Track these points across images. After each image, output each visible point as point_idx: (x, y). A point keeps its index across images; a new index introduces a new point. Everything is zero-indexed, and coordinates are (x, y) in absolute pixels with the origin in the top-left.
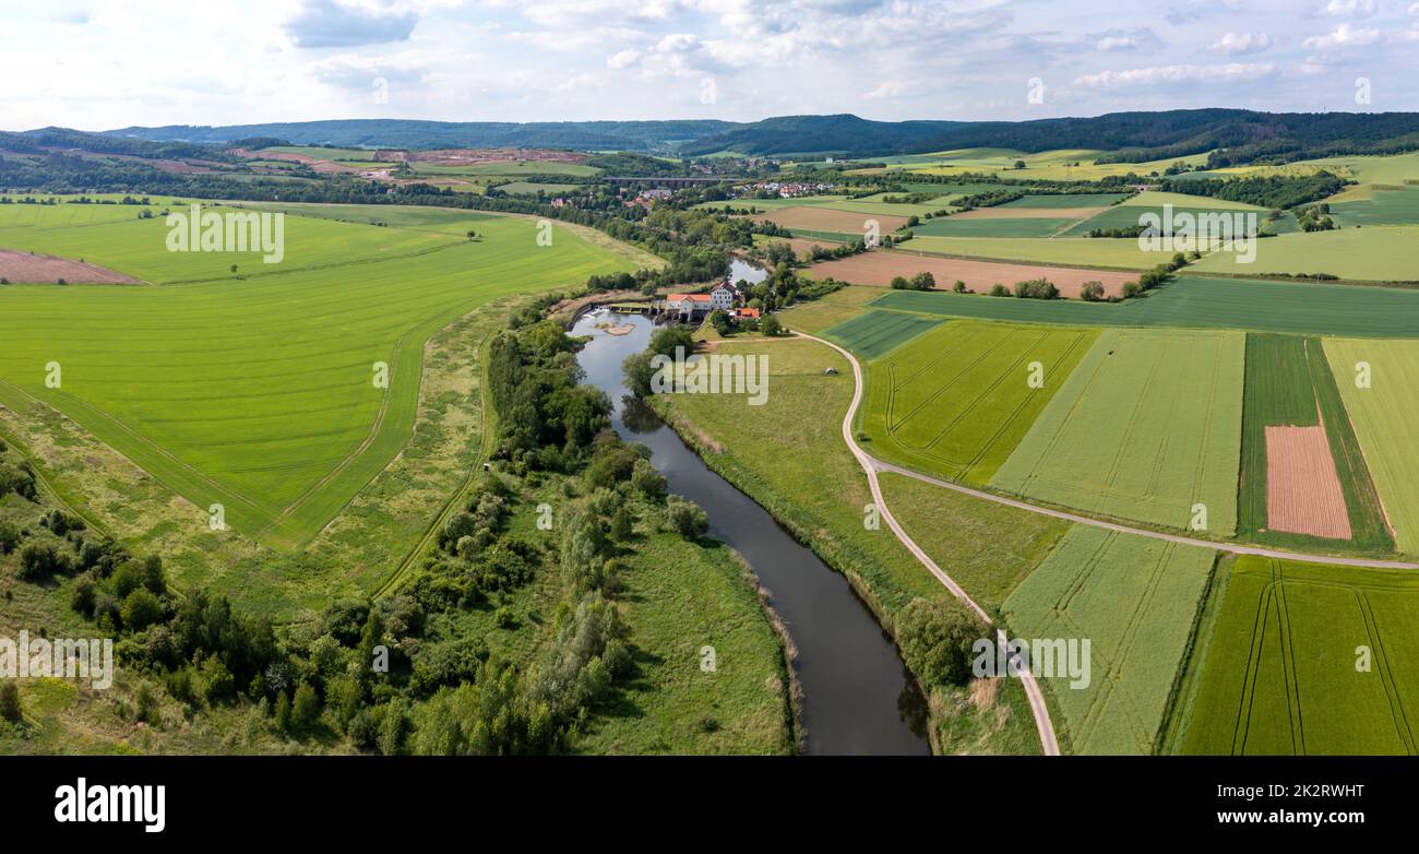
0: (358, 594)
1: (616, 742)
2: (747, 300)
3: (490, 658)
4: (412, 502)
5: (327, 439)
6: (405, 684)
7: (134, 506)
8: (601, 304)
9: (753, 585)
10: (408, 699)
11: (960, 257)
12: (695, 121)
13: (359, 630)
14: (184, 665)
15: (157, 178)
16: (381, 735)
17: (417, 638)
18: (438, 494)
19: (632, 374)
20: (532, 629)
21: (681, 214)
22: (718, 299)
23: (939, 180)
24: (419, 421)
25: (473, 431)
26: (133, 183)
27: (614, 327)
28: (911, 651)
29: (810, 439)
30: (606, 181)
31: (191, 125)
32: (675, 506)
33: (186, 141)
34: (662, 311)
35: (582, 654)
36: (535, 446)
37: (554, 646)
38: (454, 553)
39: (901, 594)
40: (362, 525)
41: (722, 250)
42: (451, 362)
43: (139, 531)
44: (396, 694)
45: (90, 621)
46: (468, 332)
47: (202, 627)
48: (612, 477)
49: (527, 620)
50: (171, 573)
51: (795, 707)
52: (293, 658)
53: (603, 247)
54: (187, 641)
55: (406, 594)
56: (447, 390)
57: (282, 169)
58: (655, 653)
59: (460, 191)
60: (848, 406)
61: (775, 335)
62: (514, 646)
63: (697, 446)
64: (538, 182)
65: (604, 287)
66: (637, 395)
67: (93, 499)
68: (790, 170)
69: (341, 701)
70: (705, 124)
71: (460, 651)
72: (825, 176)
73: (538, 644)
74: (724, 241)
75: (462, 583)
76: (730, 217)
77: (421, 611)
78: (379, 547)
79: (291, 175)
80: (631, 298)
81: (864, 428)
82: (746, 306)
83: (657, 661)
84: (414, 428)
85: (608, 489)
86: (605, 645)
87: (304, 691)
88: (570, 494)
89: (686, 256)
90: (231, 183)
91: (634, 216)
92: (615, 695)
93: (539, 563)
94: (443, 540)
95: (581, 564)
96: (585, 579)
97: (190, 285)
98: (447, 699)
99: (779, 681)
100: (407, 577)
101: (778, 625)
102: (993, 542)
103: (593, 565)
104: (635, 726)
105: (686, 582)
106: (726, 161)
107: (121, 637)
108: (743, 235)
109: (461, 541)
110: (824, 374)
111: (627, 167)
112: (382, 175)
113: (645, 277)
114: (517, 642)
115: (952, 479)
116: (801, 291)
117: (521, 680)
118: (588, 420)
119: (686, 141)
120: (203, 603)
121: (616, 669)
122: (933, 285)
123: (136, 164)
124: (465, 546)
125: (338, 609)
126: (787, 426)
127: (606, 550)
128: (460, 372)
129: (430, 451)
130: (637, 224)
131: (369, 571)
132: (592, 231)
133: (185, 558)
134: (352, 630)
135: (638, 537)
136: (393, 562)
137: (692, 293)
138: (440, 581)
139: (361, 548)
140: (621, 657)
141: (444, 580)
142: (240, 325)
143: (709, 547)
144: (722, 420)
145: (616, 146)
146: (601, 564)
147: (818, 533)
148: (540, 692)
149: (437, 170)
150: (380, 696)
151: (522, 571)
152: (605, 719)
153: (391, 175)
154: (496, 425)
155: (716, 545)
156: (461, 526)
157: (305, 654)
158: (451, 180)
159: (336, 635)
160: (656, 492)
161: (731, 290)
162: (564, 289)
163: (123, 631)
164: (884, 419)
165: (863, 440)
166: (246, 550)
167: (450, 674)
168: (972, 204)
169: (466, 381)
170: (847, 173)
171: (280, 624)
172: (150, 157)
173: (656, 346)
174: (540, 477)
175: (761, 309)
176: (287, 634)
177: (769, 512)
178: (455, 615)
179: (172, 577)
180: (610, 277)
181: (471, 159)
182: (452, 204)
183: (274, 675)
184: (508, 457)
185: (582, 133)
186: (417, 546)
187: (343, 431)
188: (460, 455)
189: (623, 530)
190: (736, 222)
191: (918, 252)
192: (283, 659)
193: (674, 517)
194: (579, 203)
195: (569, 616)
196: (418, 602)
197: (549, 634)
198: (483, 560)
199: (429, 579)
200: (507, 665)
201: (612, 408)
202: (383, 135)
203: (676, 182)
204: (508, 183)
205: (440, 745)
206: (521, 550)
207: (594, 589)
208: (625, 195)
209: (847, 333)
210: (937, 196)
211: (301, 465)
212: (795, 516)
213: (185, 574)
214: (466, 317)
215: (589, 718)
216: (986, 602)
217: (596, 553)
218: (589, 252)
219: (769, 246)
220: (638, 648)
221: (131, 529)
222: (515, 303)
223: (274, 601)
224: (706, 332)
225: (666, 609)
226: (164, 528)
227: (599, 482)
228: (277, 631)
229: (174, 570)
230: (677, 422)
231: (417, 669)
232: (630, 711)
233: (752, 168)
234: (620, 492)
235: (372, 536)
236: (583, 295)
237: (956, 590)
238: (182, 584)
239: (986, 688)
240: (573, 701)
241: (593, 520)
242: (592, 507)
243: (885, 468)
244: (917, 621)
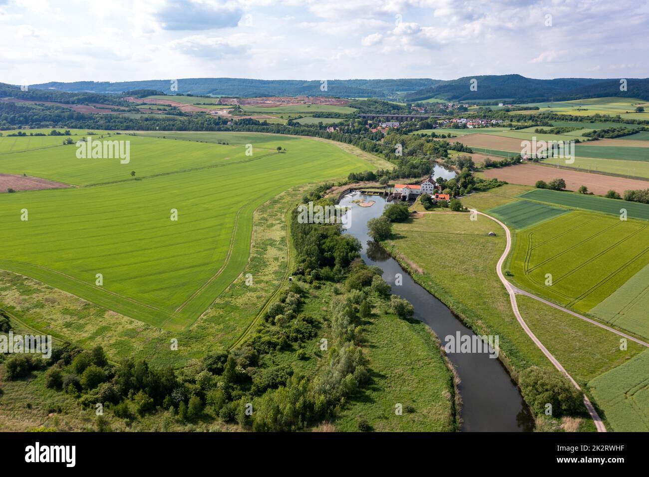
0: (221, 348)
1: (360, 414)
2: (443, 190)
3: (294, 374)
4: (249, 299)
5: (198, 269)
6: (249, 389)
7: (81, 322)
8: (356, 189)
9: (437, 345)
10: (250, 396)
11: (586, 171)
12: (416, 79)
13: (222, 366)
14: (123, 400)
15: (74, 117)
16: (237, 414)
17: (255, 367)
18: (264, 294)
19: (373, 229)
20: (316, 360)
21: (404, 137)
22: (425, 188)
23: (576, 119)
24: (251, 255)
25: (282, 260)
26: (57, 120)
27: (363, 202)
28: (527, 393)
29: (476, 271)
30: (360, 116)
31: (95, 81)
32: (395, 301)
33: (93, 92)
34: (391, 194)
35: (343, 372)
36: (317, 267)
37: (328, 368)
38: (273, 324)
39: (525, 362)
40: (221, 313)
41: (429, 159)
42: (269, 222)
43: (86, 335)
44: (245, 395)
45: (61, 391)
46: (279, 205)
47: (132, 378)
48: (361, 284)
49: (313, 356)
50: (110, 354)
51: (457, 407)
52: (187, 384)
53: (357, 156)
54: (124, 387)
55: (248, 346)
56: (267, 238)
57: (160, 110)
58: (382, 373)
59: (272, 123)
60: (501, 255)
61: (458, 210)
62: (307, 368)
63: (409, 270)
64: (319, 117)
65: (358, 180)
66: (376, 241)
67: (53, 323)
68: (475, 110)
69: (215, 401)
70: (421, 81)
71: (278, 372)
72: (496, 115)
73: (319, 367)
74: (430, 154)
75: (278, 338)
76: (435, 139)
77: (256, 354)
78: (232, 323)
79: (167, 114)
80: (373, 186)
81: (510, 268)
82: (442, 193)
83: (383, 377)
84: (249, 259)
85: (358, 291)
86: (355, 368)
87: (194, 400)
88: (337, 292)
89: (407, 162)
90: (126, 119)
91: (376, 138)
92: (360, 392)
93: (320, 328)
94: (267, 318)
95: (342, 328)
96: (345, 336)
97: (104, 186)
98: (272, 395)
99: (449, 394)
100: (248, 337)
101: (450, 366)
102: (587, 346)
103: (349, 329)
104: (370, 407)
105: (400, 339)
106: (434, 104)
107: (82, 394)
108: (443, 150)
109: (277, 317)
110: (487, 235)
111: (372, 108)
112: (224, 113)
113: (381, 174)
114: (308, 366)
115: (564, 305)
116: (477, 185)
117: (310, 384)
118: (347, 253)
119: (410, 92)
120: (131, 366)
121: (360, 380)
122: (565, 187)
123: (57, 108)
124: (279, 320)
125: (211, 357)
126: (463, 262)
127: (356, 322)
128: (274, 228)
129: (259, 271)
130: (377, 143)
131: (227, 336)
132: (351, 146)
133: (118, 344)
134: (219, 366)
135: (374, 316)
136: (240, 330)
137: (409, 184)
138: (266, 338)
139: (222, 325)
140: (363, 374)
141: (268, 337)
142: (139, 208)
143: (414, 323)
144: (424, 256)
145: (366, 95)
146: (353, 328)
147: (477, 323)
148: (320, 390)
149: (258, 110)
150: (236, 396)
151: (310, 332)
152: (354, 403)
153: (229, 113)
154: (296, 256)
155: (418, 322)
156: (277, 310)
157: (193, 382)
158: (266, 116)
159: (210, 370)
160: (385, 292)
161: (433, 183)
162: (334, 180)
163: (83, 391)
164: (523, 265)
165: (508, 275)
166: (155, 334)
167: (273, 383)
168: (599, 136)
169: (278, 233)
170: (512, 113)
171: (178, 369)
172: (68, 103)
173: (387, 214)
174: (320, 283)
175: (451, 195)
176: (182, 374)
177: (449, 308)
178: (275, 354)
179: (111, 356)
180: (361, 174)
181: (278, 103)
182: (267, 131)
183: (176, 394)
184: (303, 273)
185: (345, 87)
186: (253, 321)
187: (208, 264)
188: (275, 273)
189: (366, 312)
190: (438, 142)
191: (556, 166)
192: (182, 386)
193: (394, 306)
194: (344, 130)
195: (336, 354)
196: (255, 349)
197: (325, 362)
198: (290, 327)
199: (260, 338)
200: (303, 377)
201: (361, 247)
202: (224, 88)
203: (402, 117)
204: (301, 117)
205: (268, 417)
206: (310, 321)
207: (350, 341)
208: (371, 125)
209: (503, 212)
210: (573, 129)
211: (184, 284)
212: (464, 312)
213: (119, 353)
214: (277, 197)
215: (346, 402)
216: (578, 378)
217: (351, 323)
218: (349, 159)
219: (458, 157)
220: (373, 370)
221: (81, 335)
222: (306, 189)
223: (173, 358)
224: (417, 207)
225: (388, 353)
226: (102, 331)
227: (353, 286)
228: (176, 373)
229: (111, 352)
230: (398, 256)
231: (255, 382)
232: (368, 400)
233: (450, 109)
234: (364, 292)
235: (227, 318)
236: (345, 184)
237: (559, 367)
238: (117, 358)
239: (572, 423)
240: (338, 394)
241: (349, 305)
242: (349, 300)
243: (521, 292)
244: (533, 378)
